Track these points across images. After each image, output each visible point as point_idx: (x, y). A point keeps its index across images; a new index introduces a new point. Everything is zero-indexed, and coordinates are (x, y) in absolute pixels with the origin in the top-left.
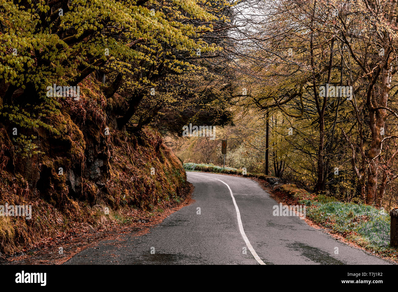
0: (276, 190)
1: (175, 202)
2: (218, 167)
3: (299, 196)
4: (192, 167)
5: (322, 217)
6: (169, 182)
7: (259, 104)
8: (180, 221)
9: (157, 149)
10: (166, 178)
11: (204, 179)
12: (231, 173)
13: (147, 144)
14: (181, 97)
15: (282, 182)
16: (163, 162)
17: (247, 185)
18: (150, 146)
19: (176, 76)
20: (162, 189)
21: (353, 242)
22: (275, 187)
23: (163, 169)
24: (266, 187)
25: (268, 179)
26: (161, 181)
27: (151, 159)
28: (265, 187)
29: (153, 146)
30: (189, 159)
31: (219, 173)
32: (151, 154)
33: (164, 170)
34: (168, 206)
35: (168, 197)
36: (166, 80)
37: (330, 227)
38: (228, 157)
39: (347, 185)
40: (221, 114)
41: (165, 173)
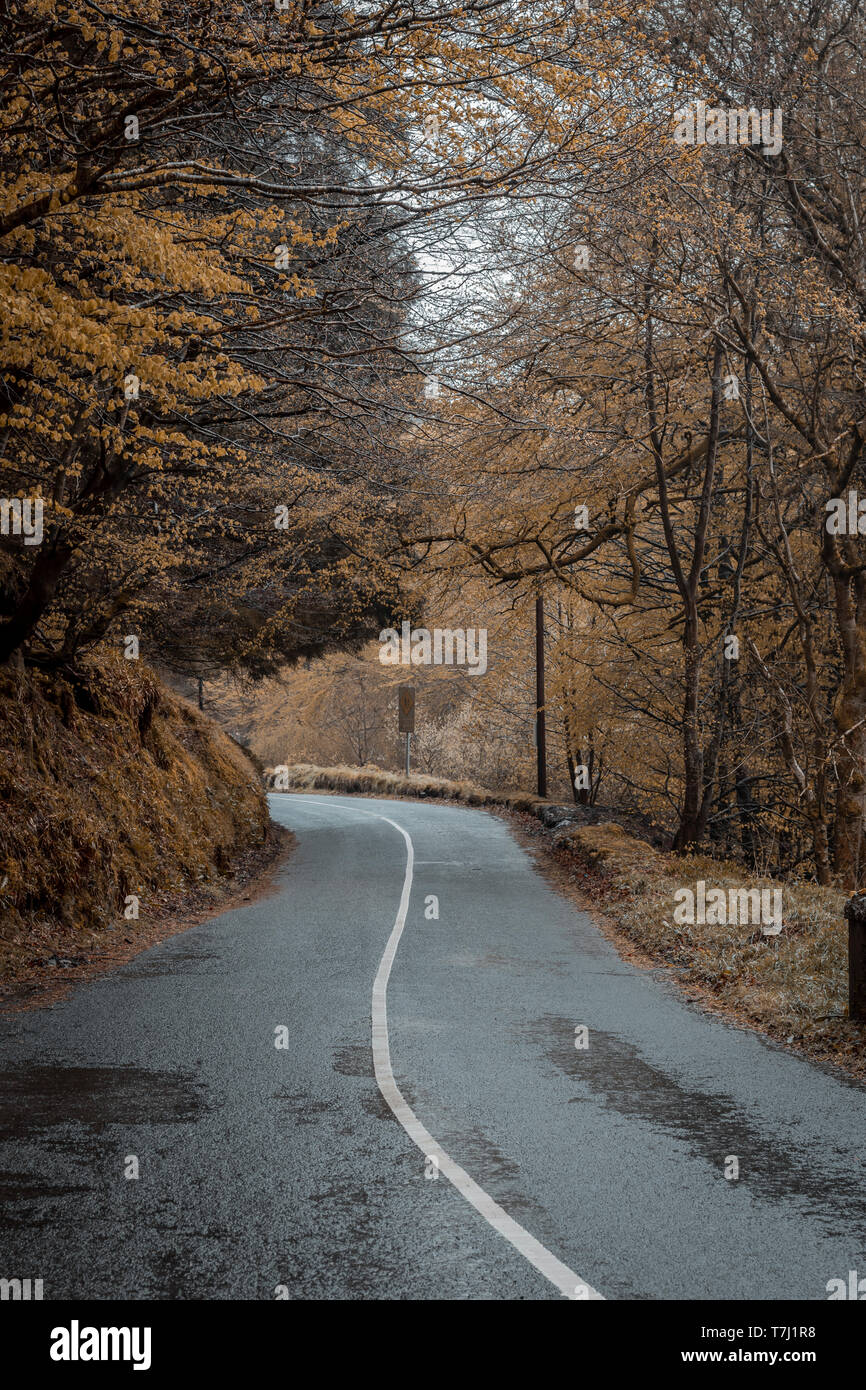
0: (560, 845)
1: (203, 897)
2: (390, 777)
3: (617, 864)
4: (305, 779)
5: (666, 928)
6: (184, 830)
7: (492, 564)
8: (192, 957)
9: (144, 722)
10: (173, 817)
11: (337, 816)
12: (430, 794)
13: (110, 706)
14: (196, 549)
15: (584, 819)
16: (164, 765)
17: (471, 832)
18: (117, 712)
19: (182, 478)
20: (160, 852)
21: (737, 1007)
22: (558, 835)
23: (165, 788)
24: (530, 835)
25: (541, 809)
26: (154, 827)
27: (121, 755)
28: (525, 837)
29: (129, 714)
30: (303, 753)
31: (390, 796)
32: (121, 740)
33: (169, 793)
34: (173, 909)
35: (180, 882)
36: (150, 494)
37: (685, 962)
38: (422, 744)
39: (780, 823)
40: (365, 601)
41: (171, 800)
